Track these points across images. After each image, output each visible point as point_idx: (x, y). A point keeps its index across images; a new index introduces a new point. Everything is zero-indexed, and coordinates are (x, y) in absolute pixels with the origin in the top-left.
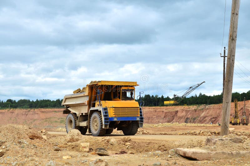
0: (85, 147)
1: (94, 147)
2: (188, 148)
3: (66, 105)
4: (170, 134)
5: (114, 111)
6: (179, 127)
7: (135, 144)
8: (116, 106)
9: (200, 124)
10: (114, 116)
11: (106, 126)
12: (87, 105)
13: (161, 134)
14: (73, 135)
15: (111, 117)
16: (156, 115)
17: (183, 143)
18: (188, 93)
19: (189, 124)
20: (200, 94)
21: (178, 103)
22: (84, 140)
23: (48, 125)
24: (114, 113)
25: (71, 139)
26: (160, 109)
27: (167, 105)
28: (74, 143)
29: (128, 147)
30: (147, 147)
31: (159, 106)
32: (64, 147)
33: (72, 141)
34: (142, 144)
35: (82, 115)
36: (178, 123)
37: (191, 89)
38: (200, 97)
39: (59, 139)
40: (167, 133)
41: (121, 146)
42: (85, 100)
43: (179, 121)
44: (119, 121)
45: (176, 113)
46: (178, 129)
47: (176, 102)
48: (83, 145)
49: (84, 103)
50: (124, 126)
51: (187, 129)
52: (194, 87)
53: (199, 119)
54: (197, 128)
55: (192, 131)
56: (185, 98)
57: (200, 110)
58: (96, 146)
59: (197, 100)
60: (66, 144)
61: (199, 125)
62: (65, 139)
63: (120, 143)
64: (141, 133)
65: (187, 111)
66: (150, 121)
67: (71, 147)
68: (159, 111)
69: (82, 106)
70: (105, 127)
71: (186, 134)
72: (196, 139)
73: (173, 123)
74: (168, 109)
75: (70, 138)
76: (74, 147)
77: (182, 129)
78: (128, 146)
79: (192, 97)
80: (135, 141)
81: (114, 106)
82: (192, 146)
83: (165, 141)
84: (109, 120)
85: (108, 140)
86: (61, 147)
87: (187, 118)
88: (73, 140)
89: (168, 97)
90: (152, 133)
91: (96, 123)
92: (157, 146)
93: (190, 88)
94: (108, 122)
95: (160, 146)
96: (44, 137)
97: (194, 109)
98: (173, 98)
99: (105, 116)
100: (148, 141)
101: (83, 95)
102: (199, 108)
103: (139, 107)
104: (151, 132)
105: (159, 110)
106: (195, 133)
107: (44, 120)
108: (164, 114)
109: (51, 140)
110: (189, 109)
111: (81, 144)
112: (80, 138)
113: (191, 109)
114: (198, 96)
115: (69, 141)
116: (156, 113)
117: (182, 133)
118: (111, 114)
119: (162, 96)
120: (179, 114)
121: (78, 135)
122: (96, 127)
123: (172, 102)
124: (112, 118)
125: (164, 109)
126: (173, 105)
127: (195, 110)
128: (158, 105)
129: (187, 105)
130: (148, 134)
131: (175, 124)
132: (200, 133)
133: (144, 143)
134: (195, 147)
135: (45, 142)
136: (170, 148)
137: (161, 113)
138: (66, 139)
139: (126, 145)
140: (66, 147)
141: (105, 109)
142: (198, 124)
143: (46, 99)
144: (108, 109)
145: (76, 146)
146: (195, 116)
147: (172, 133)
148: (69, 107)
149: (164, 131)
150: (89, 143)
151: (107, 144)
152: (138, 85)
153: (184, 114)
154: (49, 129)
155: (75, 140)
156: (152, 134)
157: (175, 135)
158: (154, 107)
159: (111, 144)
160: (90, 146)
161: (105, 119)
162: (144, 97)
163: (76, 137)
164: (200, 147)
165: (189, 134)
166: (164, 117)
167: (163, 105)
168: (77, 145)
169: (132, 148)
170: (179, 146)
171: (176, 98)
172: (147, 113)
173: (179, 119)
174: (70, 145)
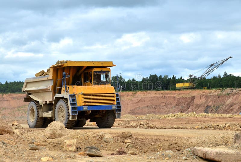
0: (71, 145)
1: (83, 146)
2: (209, 147)
3: (27, 91)
4: (184, 128)
5: (83, 99)
6: (196, 119)
7: (138, 142)
8: (86, 93)
9: (226, 115)
10: (83, 104)
11: (73, 116)
12: (51, 91)
13: (172, 128)
14: (55, 129)
15: (79, 106)
16: (165, 102)
17: (202, 140)
18: (208, 72)
19: (210, 115)
20: (226, 74)
21: (195, 86)
22: (69, 135)
23: (20, 115)
24: (83, 101)
25: (51, 135)
26: (171, 94)
27: (180, 89)
28: (55, 140)
29: (129, 145)
30: (154, 145)
31: (170, 89)
32: (42, 145)
33: (53, 137)
34: (146, 142)
35: (46, 104)
36: (195, 113)
37: (213, 67)
38: (225, 77)
39: (37, 135)
40: (181, 127)
41: (119, 144)
42: (49, 85)
43: (196, 110)
44: (90, 111)
45: (192, 99)
46: (195, 122)
47: (192, 85)
48: (68, 143)
49: (47, 89)
50: (97, 116)
51: (207, 121)
52: (216, 65)
53: (224, 107)
54: (222, 120)
55: (215, 124)
56: (205, 78)
57: (226, 95)
58: (86, 143)
59: (221, 81)
60: (46, 141)
61: (224, 115)
62: (44, 134)
63: (117, 140)
64: (146, 126)
65: (207, 97)
66: (157, 110)
67: (52, 145)
68: (168, 97)
69: (46, 93)
70: (72, 118)
71: (206, 128)
72: (220, 134)
73: (188, 113)
74: (182, 94)
75: (51, 132)
76: (55, 146)
77: (201, 121)
78: (129, 143)
79: (214, 77)
80: (138, 137)
81: (83, 93)
82: (215, 145)
83: (177, 137)
84: (77, 109)
85: (101, 136)
86: (38, 145)
87: (207, 106)
88: (55, 136)
89: (181, 78)
90: (159, 127)
91: (62, 114)
92: (167, 144)
93: (212, 65)
94: (76, 112)
95: (172, 145)
96: (17, 131)
97: (216, 93)
98: (188, 80)
99: (72, 104)
100: (155, 138)
101: (47, 79)
102: (224, 93)
103: (115, 93)
104: (158, 125)
105: (169, 95)
106: (219, 127)
107: (16, 109)
108: (176, 101)
109: (25, 135)
110: (210, 94)
111: (65, 141)
112: (63, 134)
113: (212, 94)
114: (222, 76)
115: (49, 137)
116: (165, 99)
117: (200, 127)
118: (80, 102)
119: (174, 76)
120: (197, 101)
121: (61, 129)
122: (63, 118)
123: (187, 85)
124: (81, 107)
125: (175, 94)
126: (187, 89)
127: (219, 96)
128: (168, 89)
129: (208, 88)
130: (154, 127)
131: (191, 115)
132: (225, 126)
133: (149, 140)
134: (218, 145)
135: (17, 138)
136: (185, 147)
137: (172, 99)
138: (46, 134)
139: (126, 143)
140: (45, 145)
141: (73, 96)
142: (222, 115)
143: (18, 81)
144: (76, 96)
145: (58, 143)
146: (218, 104)
147: (188, 126)
148: (31, 93)
149: (175, 124)
150: (75, 140)
151: (100, 141)
152: (114, 66)
153: (203, 100)
154: (23, 121)
155: (57, 136)
156: (161, 128)
157: (191, 128)
158: (162, 92)
159: (105, 142)
160: (77, 143)
161: (72, 108)
162: (149, 78)
163: (59, 132)
164: (226, 145)
165: (211, 127)
166: (177, 105)
167: (175, 89)
168: (60, 143)
169: (134, 146)
170: (198, 144)
171: (192, 80)
172: (153, 100)
173: (196, 107)
174: (51, 143)
